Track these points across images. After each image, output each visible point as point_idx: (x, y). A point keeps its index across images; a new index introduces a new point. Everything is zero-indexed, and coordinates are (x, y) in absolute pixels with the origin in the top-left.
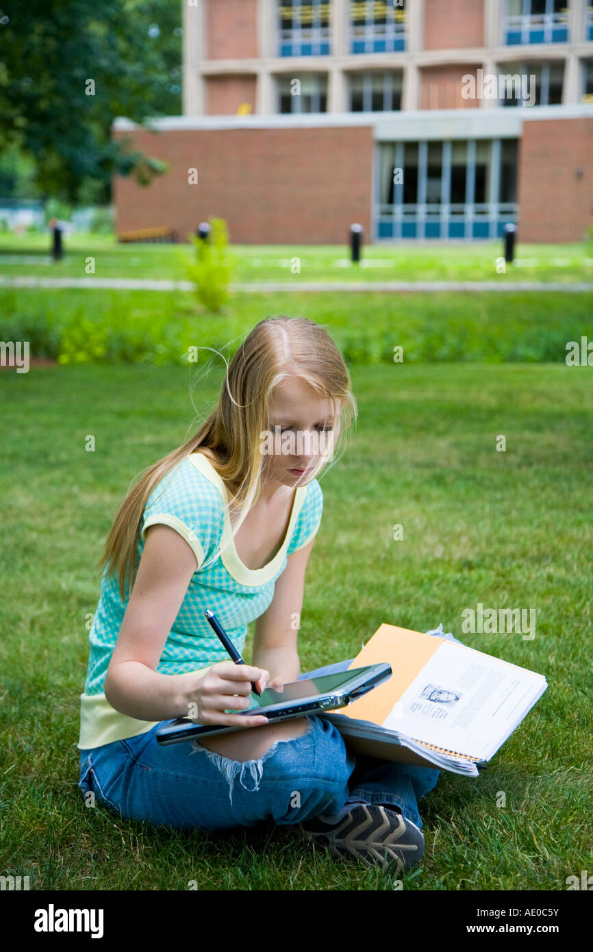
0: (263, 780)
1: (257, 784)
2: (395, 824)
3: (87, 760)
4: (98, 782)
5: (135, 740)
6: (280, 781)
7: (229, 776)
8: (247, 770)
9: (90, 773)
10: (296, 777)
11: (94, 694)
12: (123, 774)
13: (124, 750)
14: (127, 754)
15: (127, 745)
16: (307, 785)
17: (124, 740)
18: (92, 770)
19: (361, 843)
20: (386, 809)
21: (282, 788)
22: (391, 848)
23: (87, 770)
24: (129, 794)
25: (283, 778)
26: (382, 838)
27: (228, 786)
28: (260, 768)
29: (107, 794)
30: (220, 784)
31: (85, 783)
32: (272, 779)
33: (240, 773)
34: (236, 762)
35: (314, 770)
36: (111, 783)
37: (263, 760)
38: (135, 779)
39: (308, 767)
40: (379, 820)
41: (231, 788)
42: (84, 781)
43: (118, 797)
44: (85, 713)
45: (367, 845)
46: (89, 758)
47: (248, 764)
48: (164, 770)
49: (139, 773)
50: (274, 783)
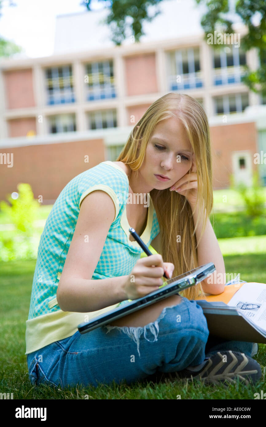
0: (160, 334)
1: (156, 337)
2: (241, 360)
3: (34, 359)
4: (42, 371)
5: (64, 341)
6: (170, 334)
7: (136, 336)
8: (148, 330)
9: (37, 366)
10: (180, 329)
11: (35, 317)
12: (59, 362)
13: (58, 348)
14: (61, 350)
15: (60, 344)
16: (188, 334)
17: (57, 342)
18: (38, 364)
19: (220, 376)
20: (234, 352)
21: (171, 338)
22: (241, 375)
23: (35, 365)
24: (64, 373)
25: (171, 331)
26: (234, 370)
27: (136, 345)
28: (157, 326)
29: (49, 378)
30: (129, 346)
31: (34, 373)
32: (164, 333)
33: (143, 333)
34: (139, 328)
35: (191, 324)
36: (51, 369)
37: (158, 321)
38: (68, 364)
39: (187, 322)
40: (230, 359)
41: (138, 344)
42: (33, 371)
43: (57, 377)
44: (29, 330)
45: (224, 376)
46: (35, 357)
47: (148, 326)
48: (88, 350)
49: (70, 358)
50: (166, 335)
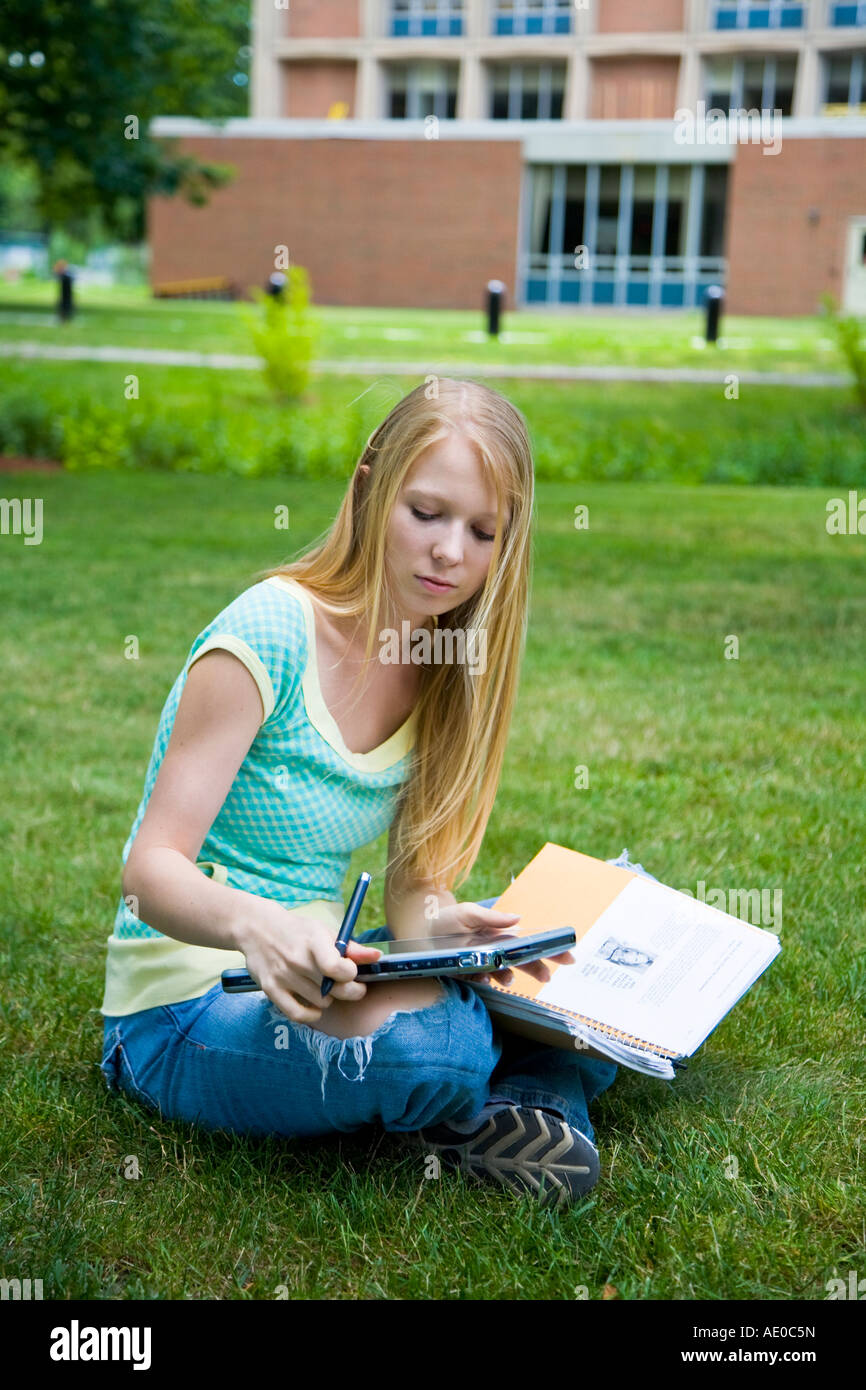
0: (370, 1067)
1: (362, 1071)
2: (558, 1136)
3: (114, 1031)
4: (128, 1064)
5: (183, 1007)
6: (396, 1070)
7: (322, 1058)
8: (350, 1050)
9: (118, 1051)
10: (420, 1065)
11: (126, 938)
12: (166, 1054)
13: (168, 1021)
14: (172, 1027)
15: (172, 1013)
16: (436, 1077)
17: (167, 1006)
18: (121, 1046)
19: (507, 1162)
20: (545, 1114)
21: (399, 1079)
22: (552, 1170)
23: (114, 1047)
24: (172, 1083)
25: (401, 1065)
26: (539, 1155)
27: (320, 1074)
28: (369, 1048)
29: (141, 1083)
30: (308, 1069)
31: (110, 1065)
32: (385, 1065)
33: (338, 1054)
34: (334, 1039)
35: (447, 1056)
36: (147, 1066)
37: (374, 1037)
38: (182, 1064)
39: (439, 1050)
40: (534, 1130)
41: (325, 1075)
42: (109, 1061)
43: (156, 1087)
44: (112, 963)
45: (517, 1164)
46: (117, 1028)
47: (352, 1043)
48: (226, 1048)
49: (189, 1053)
50: (387, 1071)
